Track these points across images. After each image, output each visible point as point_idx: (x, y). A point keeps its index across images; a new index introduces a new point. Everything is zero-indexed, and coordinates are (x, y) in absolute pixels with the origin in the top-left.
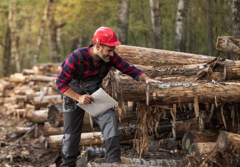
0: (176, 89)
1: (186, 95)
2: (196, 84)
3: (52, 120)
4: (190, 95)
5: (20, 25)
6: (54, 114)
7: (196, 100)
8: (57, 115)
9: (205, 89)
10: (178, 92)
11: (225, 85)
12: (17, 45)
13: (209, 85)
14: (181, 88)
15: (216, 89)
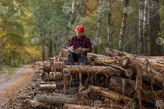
0: (72, 68)
1: (76, 70)
2: (81, 66)
3: (43, 78)
4: (78, 70)
5: (56, 39)
6: (44, 76)
7: (80, 72)
8: (45, 77)
9: (84, 68)
10: (73, 69)
11: (92, 67)
12: (55, 47)
13: (86, 67)
14: (75, 68)
15: (89, 68)
